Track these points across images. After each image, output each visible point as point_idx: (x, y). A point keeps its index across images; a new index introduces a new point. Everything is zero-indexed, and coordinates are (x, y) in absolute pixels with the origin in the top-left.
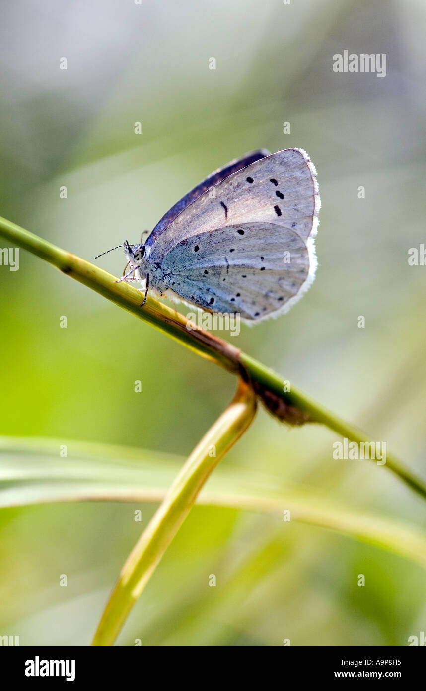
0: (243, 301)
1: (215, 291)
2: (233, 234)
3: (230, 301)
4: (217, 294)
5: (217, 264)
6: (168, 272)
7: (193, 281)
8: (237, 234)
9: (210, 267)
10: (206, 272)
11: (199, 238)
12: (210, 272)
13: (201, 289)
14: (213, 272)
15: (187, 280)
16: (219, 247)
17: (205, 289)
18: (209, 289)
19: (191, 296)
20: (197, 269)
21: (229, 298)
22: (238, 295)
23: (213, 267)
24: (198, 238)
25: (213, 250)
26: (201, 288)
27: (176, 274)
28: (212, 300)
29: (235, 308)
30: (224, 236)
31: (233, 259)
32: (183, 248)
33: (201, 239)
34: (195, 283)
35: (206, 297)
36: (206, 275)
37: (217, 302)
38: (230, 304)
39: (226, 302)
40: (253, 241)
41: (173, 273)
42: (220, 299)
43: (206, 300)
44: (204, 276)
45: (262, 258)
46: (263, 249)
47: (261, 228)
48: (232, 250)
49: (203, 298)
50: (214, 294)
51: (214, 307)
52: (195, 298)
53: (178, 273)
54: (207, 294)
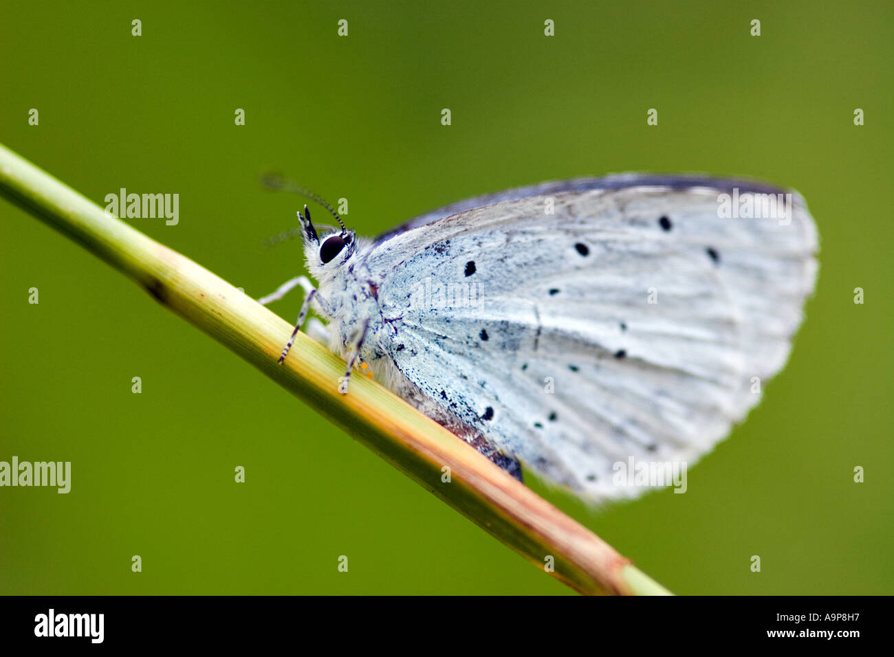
0: (563, 437)
1: (499, 392)
2: (562, 251)
3: (531, 426)
4: (503, 402)
5: (513, 318)
6: (393, 316)
7: (450, 352)
8: (573, 254)
9: (495, 323)
10: (484, 336)
11: (480, 244)
12: (494, 337)
13: (465, 378)
14: (501, 339)
15: (435, 348)
16: (523, 276)
17: (476, 380)
18: (484, 383)
19: (440, 391)
20: (462, 322)
21: (530, 419)
22: (553, 417)
23: (502, 322)
24: (476, 242)
25: (510, 282)
26: (465, 373)
27: (411, 323)
28: (489, 414)
29: (540, 445)
30: (540, 252)
31: (553, 314)
32: (439, 262)
33: (484, 246)
34: (453, 359)
35: (476, 400)
36: (482, 343)
37: (500, 420)
38: (531, 433)
39: (521, 425)
40: (608, 278)
41: (405, 321)
42: (508, 414)
43: (474, 408)
44: (477, 345)
45: (623, 327)
46: (628, 304)
47: (634, 248)
48: (553, 292)
49: (467, 400)
50: (497, 398)
51: (493, 430)
52: (448, 396)
53: (416, 323)
54: (479, 392)
